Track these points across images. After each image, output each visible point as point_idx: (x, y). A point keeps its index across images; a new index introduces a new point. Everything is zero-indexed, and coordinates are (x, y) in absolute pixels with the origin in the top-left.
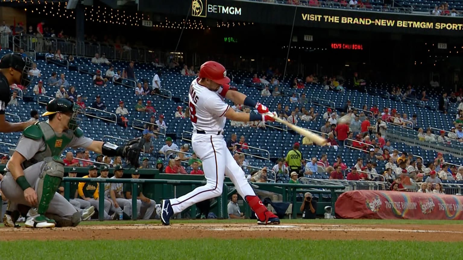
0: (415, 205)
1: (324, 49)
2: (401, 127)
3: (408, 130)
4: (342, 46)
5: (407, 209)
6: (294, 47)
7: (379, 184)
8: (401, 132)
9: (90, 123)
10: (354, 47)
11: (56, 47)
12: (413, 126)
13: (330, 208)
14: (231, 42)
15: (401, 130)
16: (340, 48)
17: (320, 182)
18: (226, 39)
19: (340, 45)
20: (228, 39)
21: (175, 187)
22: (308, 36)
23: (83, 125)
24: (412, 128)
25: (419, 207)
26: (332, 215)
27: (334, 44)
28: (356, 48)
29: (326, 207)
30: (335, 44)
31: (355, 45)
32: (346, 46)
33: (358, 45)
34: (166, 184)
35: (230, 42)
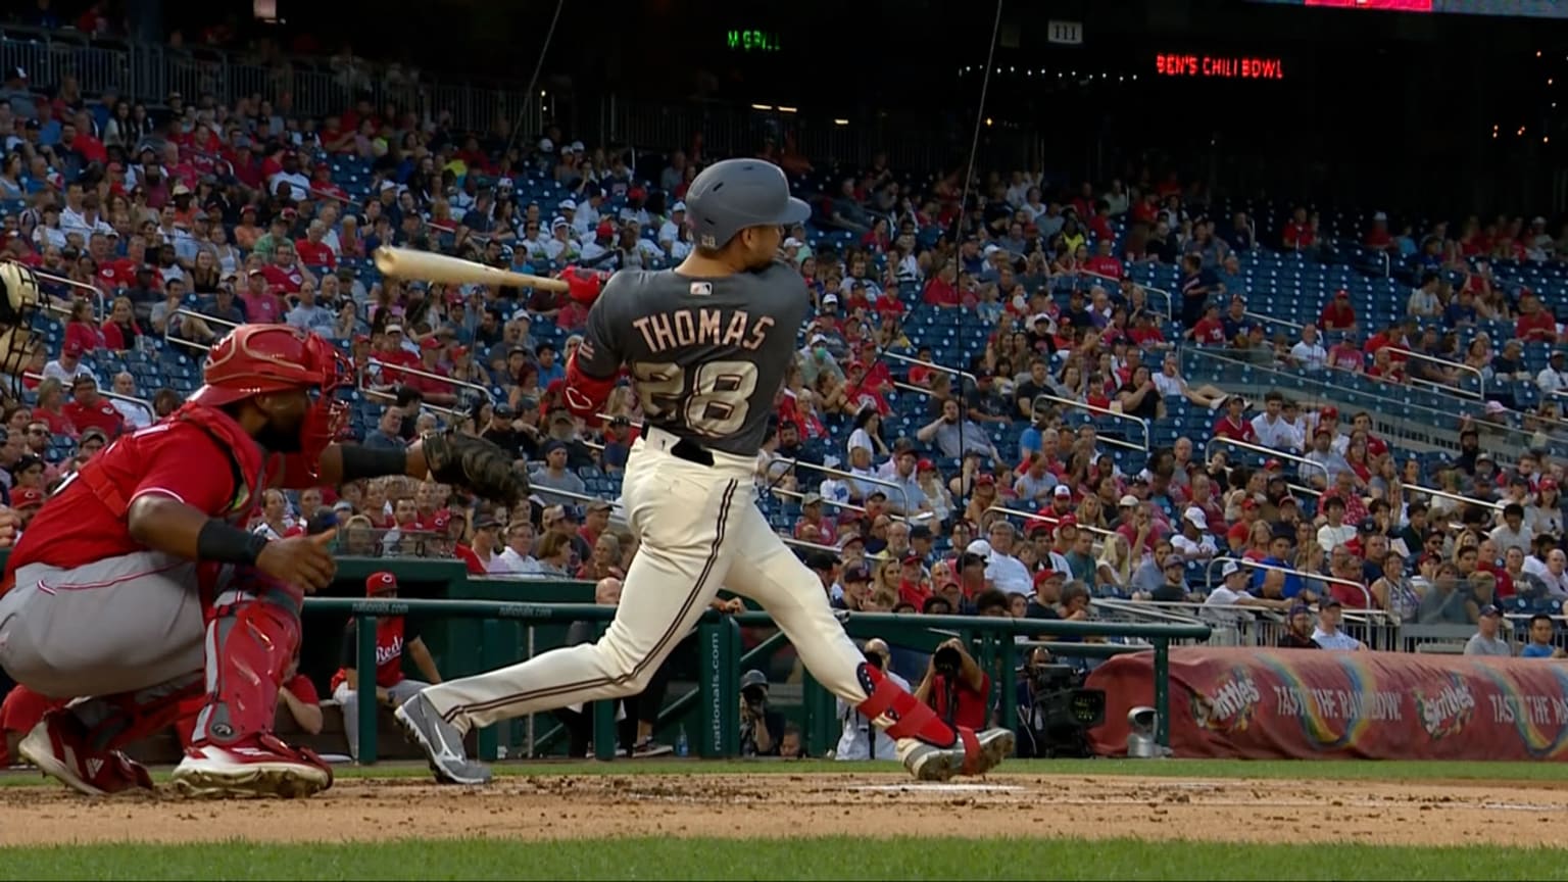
0: (1393, 702)
1: (1128, 77)
2: (1436, 391)
3: (1463, 402)
4: (1199, 64)
5: (1365, 717)
6: (1006, 70)
7: (1347, 620)
8: (1435, 412)
9: (186, 373)
10: (1249, 68)
11: (45, 65)
12: (1486, 386)
13: (1151, 713)
14: (756, 49)
15: (1435, 402)
16: (1192, 72)
17: (1110, 610)
18: (733, 38)
19: (1193, 59)
20: (740, 36)
21: (531, 629)
22: (1061, 25)
23: (158, 382)
24: (1482, 396)
25: (1410, 710)
26: (1156, 742)
27: (1166, 57)
28: (1255, 75)
29: (1135, 712)
30: (1170, 59)
31: (1251, 60)
32: (1217, 67)
33: (1263, 59)
34: (494, 621)
35: (752, 49)
